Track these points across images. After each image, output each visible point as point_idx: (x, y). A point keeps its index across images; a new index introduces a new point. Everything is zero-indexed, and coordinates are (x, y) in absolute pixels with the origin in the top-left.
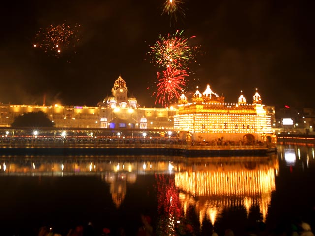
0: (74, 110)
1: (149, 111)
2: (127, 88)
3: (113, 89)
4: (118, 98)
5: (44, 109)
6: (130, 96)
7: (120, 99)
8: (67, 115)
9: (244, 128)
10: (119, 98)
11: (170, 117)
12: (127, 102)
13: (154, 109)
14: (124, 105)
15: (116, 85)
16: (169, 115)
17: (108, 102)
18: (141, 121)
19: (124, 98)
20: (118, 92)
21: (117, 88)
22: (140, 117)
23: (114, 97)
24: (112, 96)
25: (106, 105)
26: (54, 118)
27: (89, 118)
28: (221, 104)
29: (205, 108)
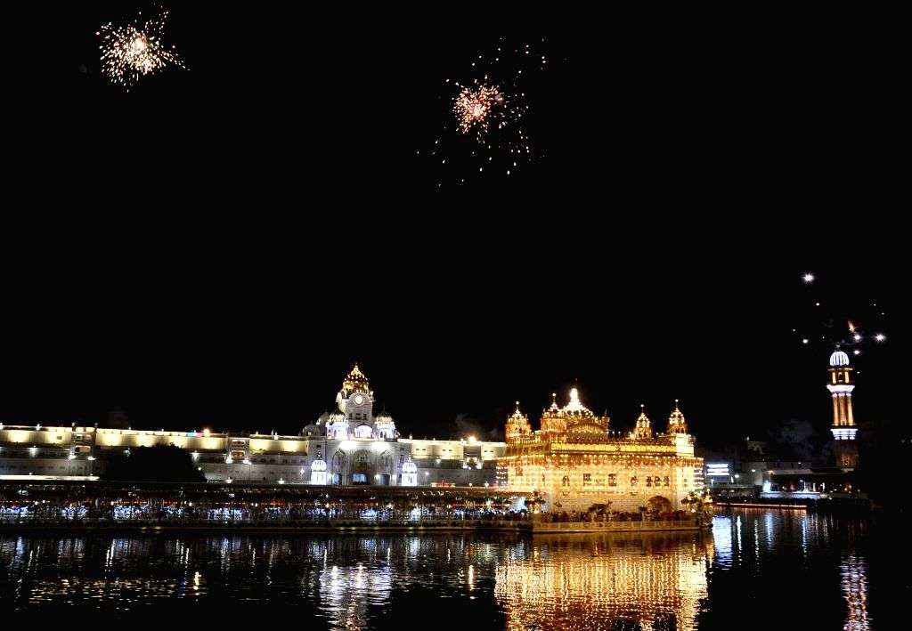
0: (248, 443)
1: (421, 447)
2: (372, 393)
3: (339, 395)
4: (351, 415)
5: (179, 439)
6: (377, 411)
7: (357, 418)
8: (234, 454)
9: (649, 485)
10: (354, 416)
11: (468, 459)
12: (372, 425)
13: (435, 442)
14: (365, 431)
15: (347, 386)
16: (465, 456)
17: (327, 425)
18: (404, 469)
19: (365, 416)
20: (351, 404)
21: (350, 393)
22: (402, 460)
23: (342, 413)
24: (339, 412)
25: (323, 431)
26: (201, 460)
27: (285, 462)
28: (602, 432)
29: (569, 442)
